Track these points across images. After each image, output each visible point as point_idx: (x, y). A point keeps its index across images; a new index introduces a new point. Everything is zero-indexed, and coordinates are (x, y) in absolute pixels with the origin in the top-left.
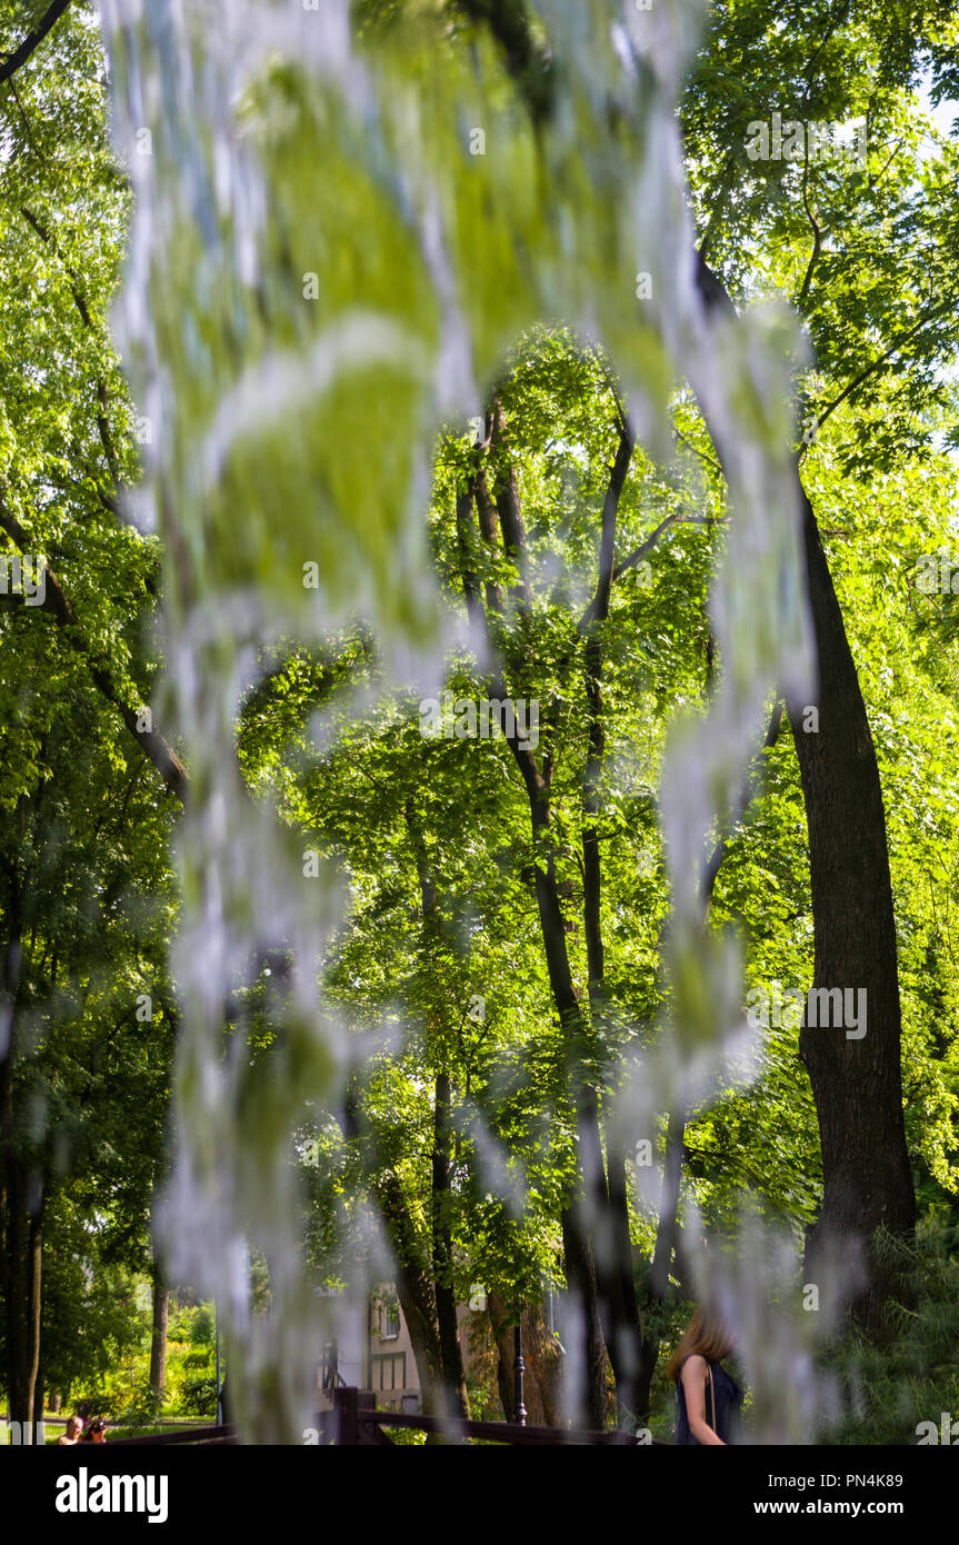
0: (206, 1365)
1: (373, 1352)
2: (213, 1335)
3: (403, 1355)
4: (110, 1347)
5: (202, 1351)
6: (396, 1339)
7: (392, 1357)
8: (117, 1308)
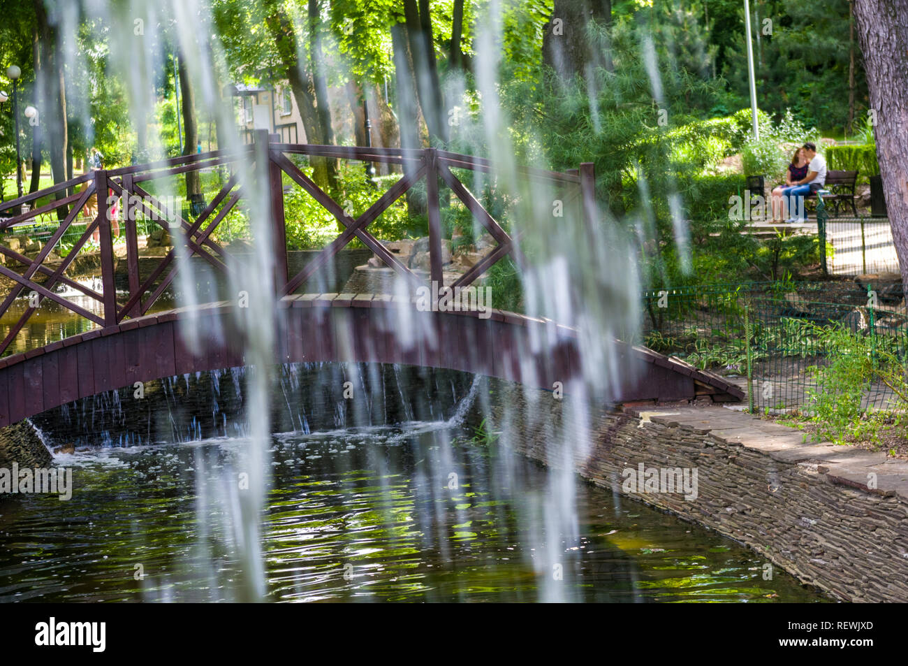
0: (172, 137)
1: (276, 124)
2: (176, 118)
3: (295, 124)
4: (112, 127)
5: (170, 128)
6: (290, 115)
7: (289, 126)
8: (114, 105)
